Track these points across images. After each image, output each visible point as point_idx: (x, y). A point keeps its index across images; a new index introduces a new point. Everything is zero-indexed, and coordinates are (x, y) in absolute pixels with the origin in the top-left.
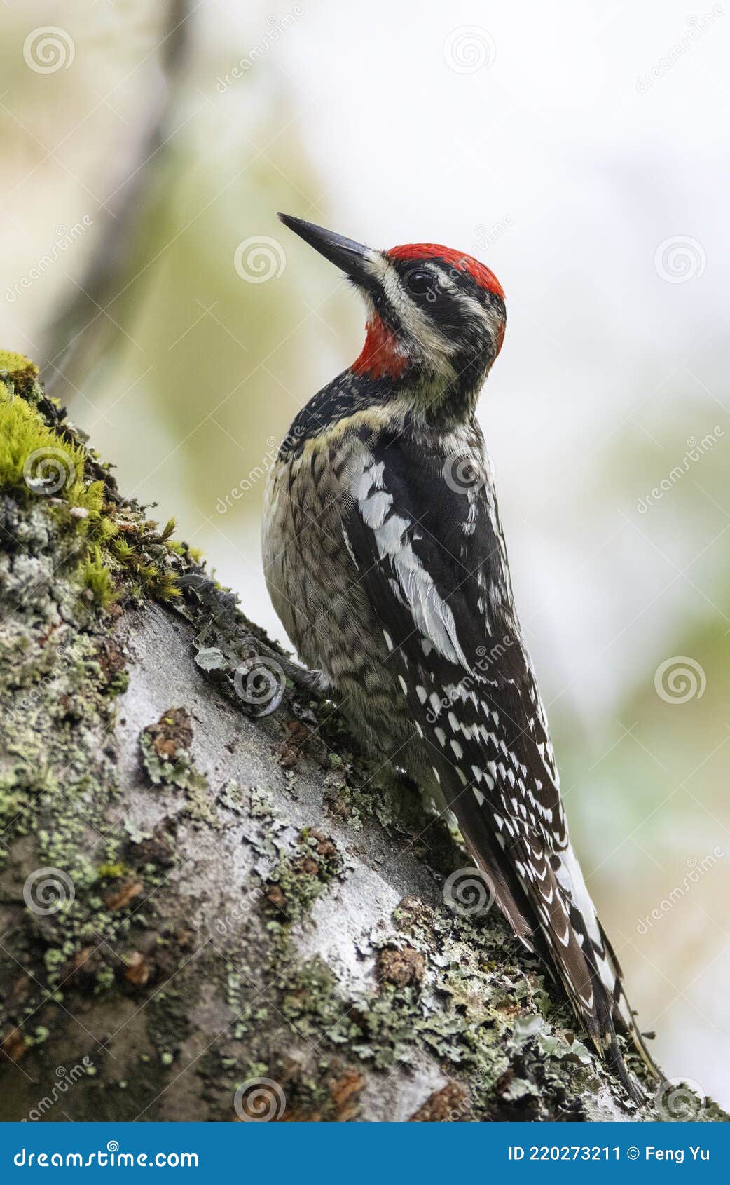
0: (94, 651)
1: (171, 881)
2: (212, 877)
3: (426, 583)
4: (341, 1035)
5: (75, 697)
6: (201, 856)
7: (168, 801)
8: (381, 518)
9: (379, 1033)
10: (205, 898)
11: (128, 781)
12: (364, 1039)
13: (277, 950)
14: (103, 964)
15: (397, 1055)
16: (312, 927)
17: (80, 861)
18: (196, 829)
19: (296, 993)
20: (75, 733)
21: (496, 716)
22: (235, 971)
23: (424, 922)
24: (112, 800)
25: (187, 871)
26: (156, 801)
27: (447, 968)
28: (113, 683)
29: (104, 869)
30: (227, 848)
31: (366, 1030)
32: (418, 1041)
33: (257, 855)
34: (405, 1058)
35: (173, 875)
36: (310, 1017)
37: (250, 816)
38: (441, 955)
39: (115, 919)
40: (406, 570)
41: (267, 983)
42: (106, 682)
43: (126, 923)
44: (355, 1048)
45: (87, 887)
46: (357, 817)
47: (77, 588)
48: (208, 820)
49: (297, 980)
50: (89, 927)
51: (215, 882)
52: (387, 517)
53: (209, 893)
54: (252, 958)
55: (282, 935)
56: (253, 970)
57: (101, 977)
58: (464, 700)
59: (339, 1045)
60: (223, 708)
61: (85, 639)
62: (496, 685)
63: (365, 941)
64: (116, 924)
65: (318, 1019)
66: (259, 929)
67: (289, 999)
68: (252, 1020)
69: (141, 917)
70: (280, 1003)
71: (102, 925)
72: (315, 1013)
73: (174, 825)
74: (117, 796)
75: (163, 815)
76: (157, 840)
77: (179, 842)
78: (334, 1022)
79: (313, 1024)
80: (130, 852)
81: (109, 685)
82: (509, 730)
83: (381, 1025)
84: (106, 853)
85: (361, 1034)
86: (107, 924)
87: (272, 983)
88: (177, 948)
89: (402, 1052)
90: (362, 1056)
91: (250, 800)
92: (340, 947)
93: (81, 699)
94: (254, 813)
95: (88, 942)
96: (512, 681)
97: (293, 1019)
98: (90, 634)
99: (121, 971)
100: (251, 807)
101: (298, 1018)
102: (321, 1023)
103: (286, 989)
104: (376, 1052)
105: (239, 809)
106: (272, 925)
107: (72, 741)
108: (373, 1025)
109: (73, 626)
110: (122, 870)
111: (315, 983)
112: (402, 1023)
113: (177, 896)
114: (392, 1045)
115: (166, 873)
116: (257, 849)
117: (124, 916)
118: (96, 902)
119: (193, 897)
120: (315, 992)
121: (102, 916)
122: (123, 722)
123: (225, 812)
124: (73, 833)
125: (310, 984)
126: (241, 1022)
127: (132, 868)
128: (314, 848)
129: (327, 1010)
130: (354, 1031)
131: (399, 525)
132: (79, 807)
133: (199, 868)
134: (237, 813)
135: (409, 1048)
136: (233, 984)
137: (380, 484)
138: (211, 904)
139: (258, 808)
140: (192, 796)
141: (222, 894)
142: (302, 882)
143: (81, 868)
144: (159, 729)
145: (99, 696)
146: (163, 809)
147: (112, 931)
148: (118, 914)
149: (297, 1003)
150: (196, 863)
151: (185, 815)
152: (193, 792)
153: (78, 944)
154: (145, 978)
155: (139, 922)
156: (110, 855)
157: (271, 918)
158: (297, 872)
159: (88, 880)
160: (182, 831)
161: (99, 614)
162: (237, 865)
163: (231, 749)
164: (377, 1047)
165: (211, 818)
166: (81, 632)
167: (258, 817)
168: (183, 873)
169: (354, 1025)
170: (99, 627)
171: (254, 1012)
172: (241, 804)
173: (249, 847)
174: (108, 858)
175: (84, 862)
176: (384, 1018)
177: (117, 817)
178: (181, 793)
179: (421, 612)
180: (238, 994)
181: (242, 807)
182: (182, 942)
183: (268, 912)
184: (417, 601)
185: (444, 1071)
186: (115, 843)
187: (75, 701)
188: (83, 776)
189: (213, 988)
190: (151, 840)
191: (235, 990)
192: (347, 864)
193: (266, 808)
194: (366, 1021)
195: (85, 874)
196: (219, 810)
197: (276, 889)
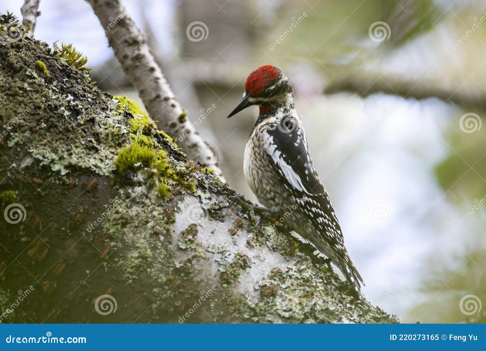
0: (162, 211)
1: (191, 277)
2: (204, 274)
3: (290, 169)
4: (248, 315)
5: (156, 227)
6: (200, 268)
7: (189, 253)
8: (273, 152)
9: (260, 313)
10: (202, 280)
11: (176, 249)
12: (255, 315)
13: (226, 293)
14: (169, 306)
15: (267, 318)
16: (239, 284)
17: (161, 276)
18: (198, 260)
19: (232, 305)
20: (157, 237)
21: (319, 204)
22: (213, 301)
23: (279, 275)
24: (171, 257)
25: (196, 274)
26: (185, 254)
27: (286, 288)
28: (170, 220)
29: (168, 277)
30: (210, 264)
31: (256, 313)
32: (275, 313)
33: (220, 265)
34: (270, 319)
35: (191, 275)
36: (238, 312)
37: (218, 253)
38: (285, 284)
39: (172, 292)
40: (283, 166)
41: (223, 303)
42: (167, 220)
43: (177, 293)
44: (253, 319)
45: (163, 284)
46: (258, 246)
47: (156, 193)
48: (203, 257)
49: (233, 301)
50: (164, 296)
51: (205, 275)
52: (275, 151)
53: (203, 279)
54: (219, 297)
55: (228, 288)
56: (219, 300)
57: (169, 310)
58: (308, 201)
59: (247, 319)
60: (212, 220)
61: (160, 208)
62: (317, 195)
63: (257, 285)
64: (173, 293)
65: (241, 312)
66: (220, 287)
67: (230, 307)
68: (219, 315)
69: (181, 290)
70: (228, 309)
71: (169, 294)
72: (239, 310)
73: (191, 260)
74: (172, 254)
75: (187, 258)
76: (185, 266)
77: (192, 265)
78: (246, 312)
79: (239, 313)
80: (177, 271)
81: (168, 221)
82: (323, 208)
83: (261, 310)
84: (169, 272)
85: (254, 314)
86: (170, 294)
87: (225, 303)
88: (193, 298)
89: (269, 317)
90: (255, 321)
91: (218, 248)
92: (248, 288)
93: (158, 227)
94: (219, 252)
95: (165, 300)
96: (320, 194)
97: (232, 313)
98: (162, 206)
99: (176, 308)
100: (219, 250)
101: (234, 312)
102: (241, 313)
103: (229, 304)
104: (259, 319)
105: (214, 251)
106: (225, 285)
107: (156, 240)
108: (258, 310)
109: (156, 205)
110: (173, 277)
111: (238, 301)
112: (269, 308)
113: (193, 282)
114: (265, 316)
115: (189, 275)
116: (220, 263)
117: (175, 291)
118: (166, 288)
119: (198, 281)
120: (238, 304)
121: (168, 292)
122: (174, 231)
123: (209, 253)
124: (158, 268)
125: (236, 302)
126: (216, 317)
127: (177, 276)
128: (239, 259)
129: (242, 309)
130: (252, 314)
131: (278, 153)
132: (160, 260)
133: (200, 272)
134: (213, 253)
135: (272, 315)
136: (212, 305)
137: (272, 142)
138: (204, 283)
139: (221, 250)
140: (197, 250)
141: (208, 279)
142: (235, 271)
143: (161, 278)
144: (185, 232)
145: (165, 225)
146: (187, 256)
147: (172, 295)
148: (174, 290)
149: (233, 308)
150: (199, 271)
151: (194, 257)
152: (197, 249)
153: (161, 301)
154: (183, 308)
155: (181, 292)
156: (170, 273)
157: (224, 283)
158: (233, 268)
159: (164, 281)
160: (194, 262)
161: (164, 200)
162: (213, 269)
163: (213, 233)
164: (260, 317)
165: (204, 256)
166: (158, 206)
167: (221, 253)
168: (194, 275)
169: (252, 312)
170: (165, 204)
171: (220, 313)
172: (215, 250)
173: (217, 263)
174: (169, 274)
175: (162, 276)
176: (261, 308)
177: (172, 261)
178: (193, 250)
179: (290, 178)
180: (214, 308)
181: (215, 251)
182: (195, 295)
183: (223, 282)
184: (288, 175)
185: (284, 320)
186: (172, 269)
187: (156, 228)
188: (160, 250)
189: (206, 308)
190: (183, 266)
191: (213, 307)
192: (252, 262)
193: (224, 249)
194: (255, 310)
195: (163, 280)
196: (207, 253)
197: (225, 274)
